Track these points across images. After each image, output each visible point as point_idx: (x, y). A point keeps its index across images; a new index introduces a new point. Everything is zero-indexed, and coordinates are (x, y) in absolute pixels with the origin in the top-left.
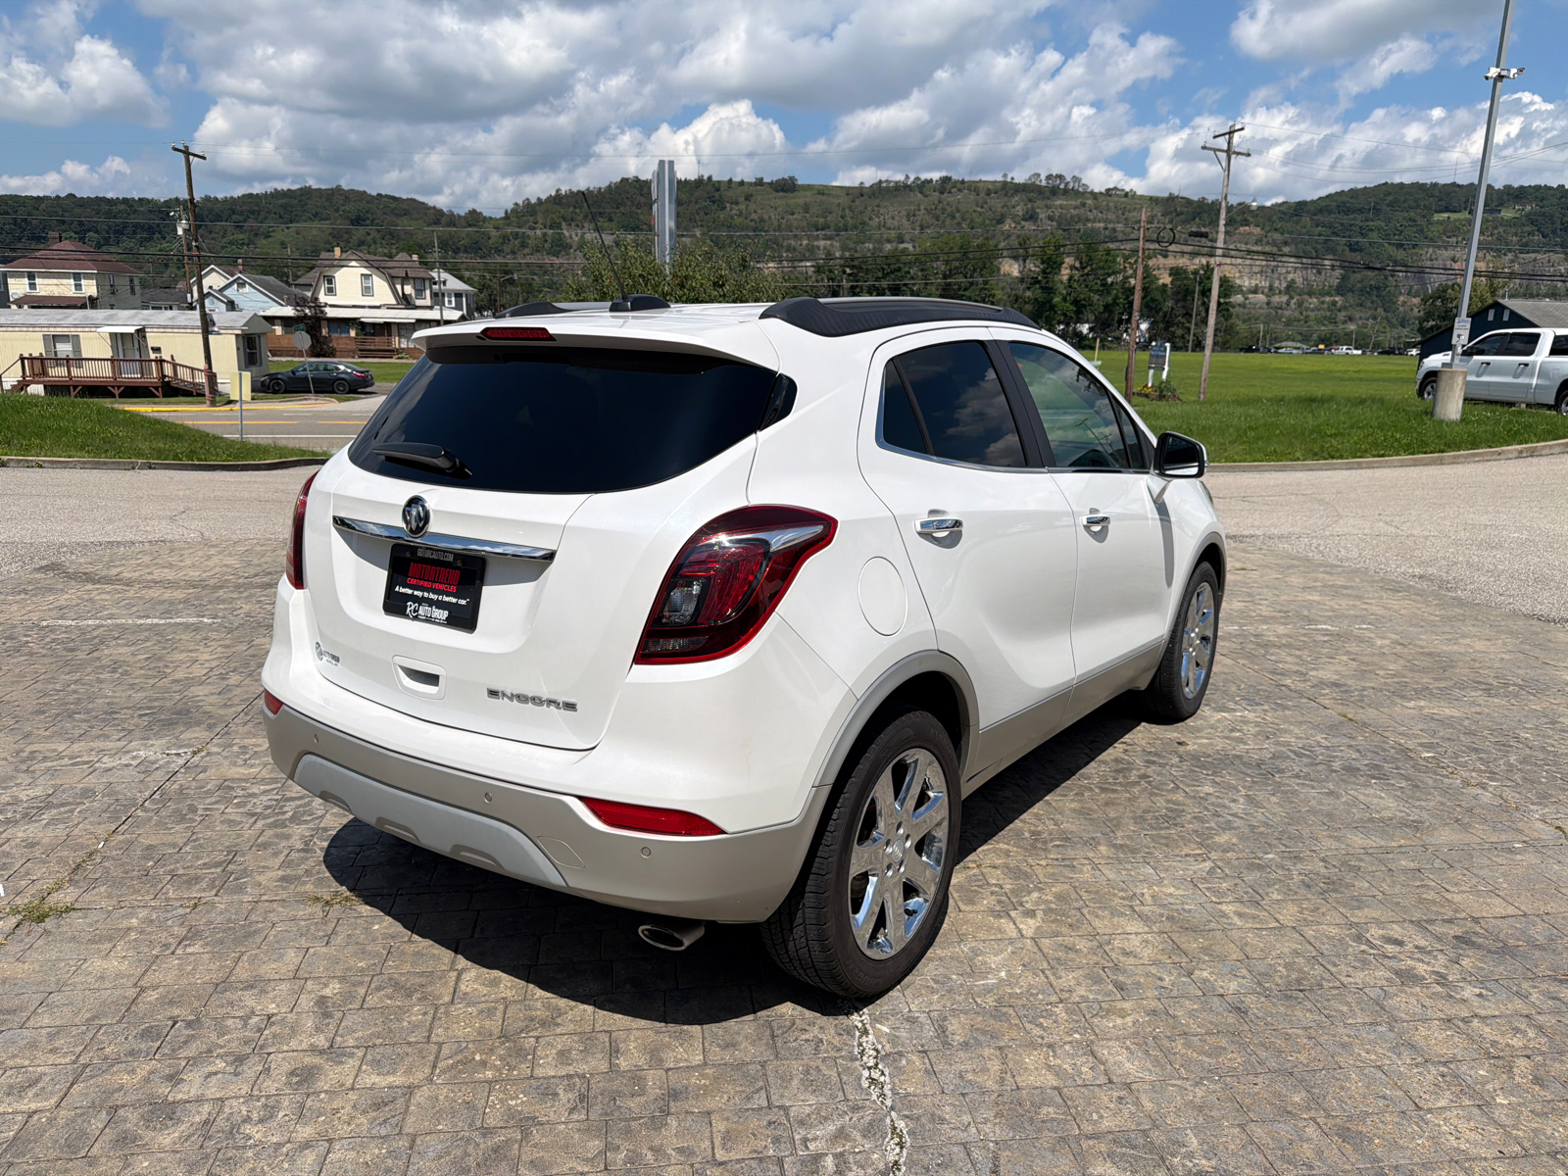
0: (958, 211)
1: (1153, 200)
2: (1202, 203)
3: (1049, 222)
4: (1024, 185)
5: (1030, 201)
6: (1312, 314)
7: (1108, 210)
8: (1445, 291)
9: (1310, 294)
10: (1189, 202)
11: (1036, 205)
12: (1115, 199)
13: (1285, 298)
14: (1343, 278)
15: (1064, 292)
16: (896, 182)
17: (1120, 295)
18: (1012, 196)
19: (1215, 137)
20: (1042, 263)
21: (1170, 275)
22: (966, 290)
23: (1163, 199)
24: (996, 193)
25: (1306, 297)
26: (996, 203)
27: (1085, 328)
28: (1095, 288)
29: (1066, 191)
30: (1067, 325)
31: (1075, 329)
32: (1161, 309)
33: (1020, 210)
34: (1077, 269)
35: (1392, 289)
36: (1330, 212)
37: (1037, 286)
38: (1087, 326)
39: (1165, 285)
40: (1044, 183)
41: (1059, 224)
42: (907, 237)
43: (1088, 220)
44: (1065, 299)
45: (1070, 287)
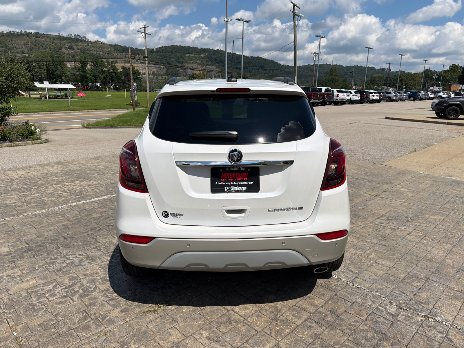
0: (44, 44)
1: (110, 45)
2: (125, 47)
3: (78, 50)
4: (67, 37)
5: (70, 43)
6: (160, 81)
7: (97, 47)
8: (194, 75)
9: (159, 75)
10: (121, 47)
11: (72, 44)
12: (98, 44)
13: (152, 76)
14: (167, 71)
15: (90, 73)
16: (17, 32)
17: (108, 74)
18: (63, 40)
19: (140, 28)
20: (81, 63)
21: (122, 69)
22: (55, 71)
23: (113, 45)
24: (57, 39)
25: (158, 76)
26: (58, 42)
27: (98, 84)
28: (100, 72)
29: (82, 41)
30: (93, 83)
31: (95, 85)
32: (121, 79)
33: (67, 45)
34: (93, 66)
35: (179, 74)
36: (161, 52)
37: (81, 71)
38: (99, 84)
39: (121, 72)
40: (73, 37)
41: (81, 51)
42: (25, 52)
43: (91, 50)
44: (90, 75)
45: (92, 71)
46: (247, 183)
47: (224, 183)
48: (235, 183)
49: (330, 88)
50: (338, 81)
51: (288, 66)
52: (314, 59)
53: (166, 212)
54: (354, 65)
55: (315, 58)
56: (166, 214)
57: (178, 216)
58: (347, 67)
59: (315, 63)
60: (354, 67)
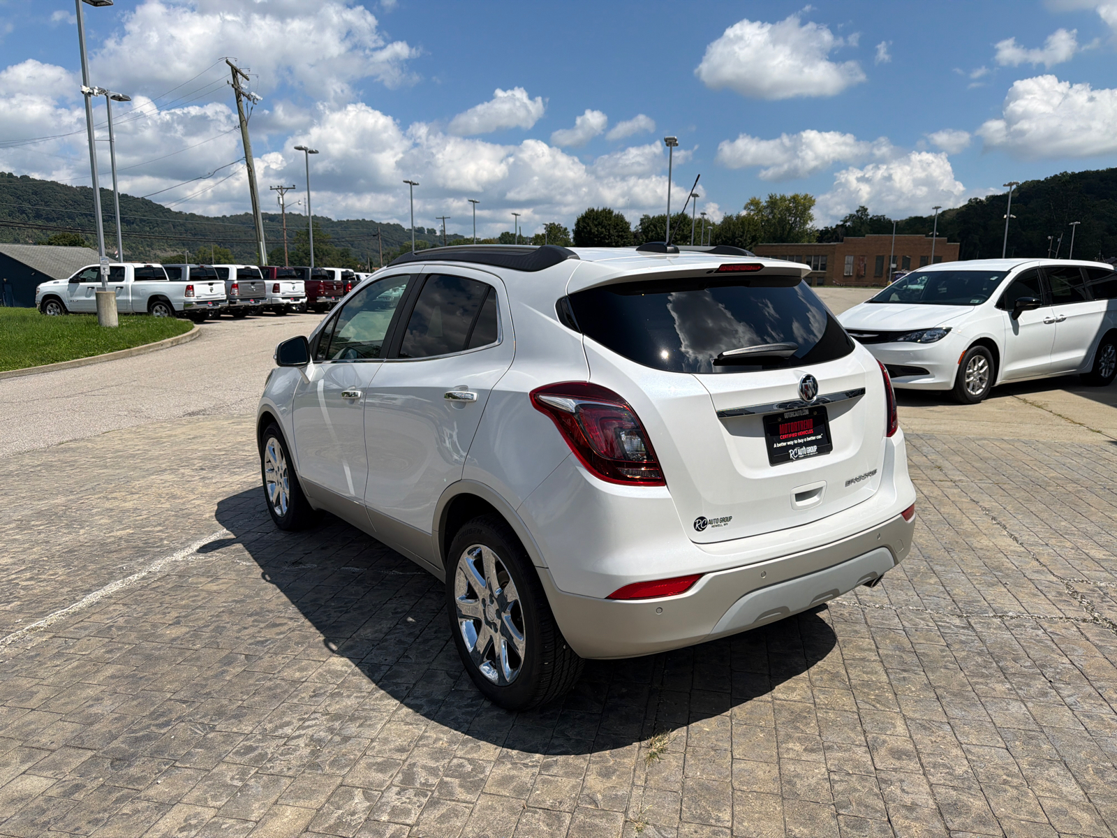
46: (814, 438)
47: (784, 444)
48: (800, 441)
49: (351, 270)
50: (329, 254)
51: (193, 215)
52: (281, 203)
53: (702, 518)
54: (355, 219)
55: (281, 199)
56: (701, 523)
57: (723, 524)
58: (340, 223)
59: (283, 211)
60: (357, 223)
